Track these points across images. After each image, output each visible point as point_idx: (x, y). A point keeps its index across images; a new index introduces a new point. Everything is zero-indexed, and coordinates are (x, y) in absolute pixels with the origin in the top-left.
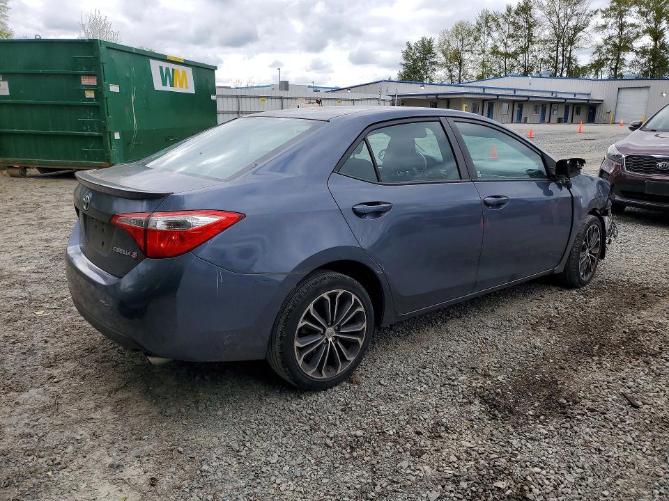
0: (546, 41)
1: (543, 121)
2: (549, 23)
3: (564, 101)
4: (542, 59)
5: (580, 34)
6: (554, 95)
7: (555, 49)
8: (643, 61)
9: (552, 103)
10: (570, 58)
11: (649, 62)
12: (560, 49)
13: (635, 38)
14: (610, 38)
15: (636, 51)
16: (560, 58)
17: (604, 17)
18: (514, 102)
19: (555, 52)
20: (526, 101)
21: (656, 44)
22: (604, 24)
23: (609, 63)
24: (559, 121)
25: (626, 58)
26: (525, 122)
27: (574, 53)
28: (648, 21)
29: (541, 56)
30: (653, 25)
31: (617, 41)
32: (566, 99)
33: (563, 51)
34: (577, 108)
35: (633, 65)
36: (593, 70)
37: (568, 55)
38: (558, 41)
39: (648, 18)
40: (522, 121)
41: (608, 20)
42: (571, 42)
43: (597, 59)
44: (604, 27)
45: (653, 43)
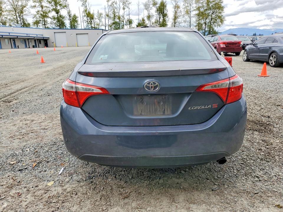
0: (10, 11)
1: (26, 47)
2: (9, 3)
3: (34, 38)
4: (10, 19)
5: (24, 9)
6: (28, 35)
7: (15, 14)
8: (55, 22)
9: (28, 39)
10: (23, 19)
11: (57, 23)
12: (17, 15)
13: (49, 12)
14: (38, 11)
15: (50, 18)
16: (19, 19)
17: (33, 2)
18: (10, 39)
19: (16, 16)
20: (16, 38)
21: (58, 15)
22: (34, 5)
23: (41, 22)
24: (34, 47)
25: (48, 20)
26: (18, 48)
27: (25, 17)
28: (52, 6)
29: (9, 17)
30: (54, 7)
31: (42, 13)
32: (34, 37)
33: (19, 16)
34: (39, 41)
35: (51, 23)
36: (35, 25)
37: (22, 18)
38: (16, 11)
39: (52, 4)
40: (17, 47)
41: (36, 3)
42: (22, 12)
43: (35, 20)
44: (35, 6)
45: (57, 15)
